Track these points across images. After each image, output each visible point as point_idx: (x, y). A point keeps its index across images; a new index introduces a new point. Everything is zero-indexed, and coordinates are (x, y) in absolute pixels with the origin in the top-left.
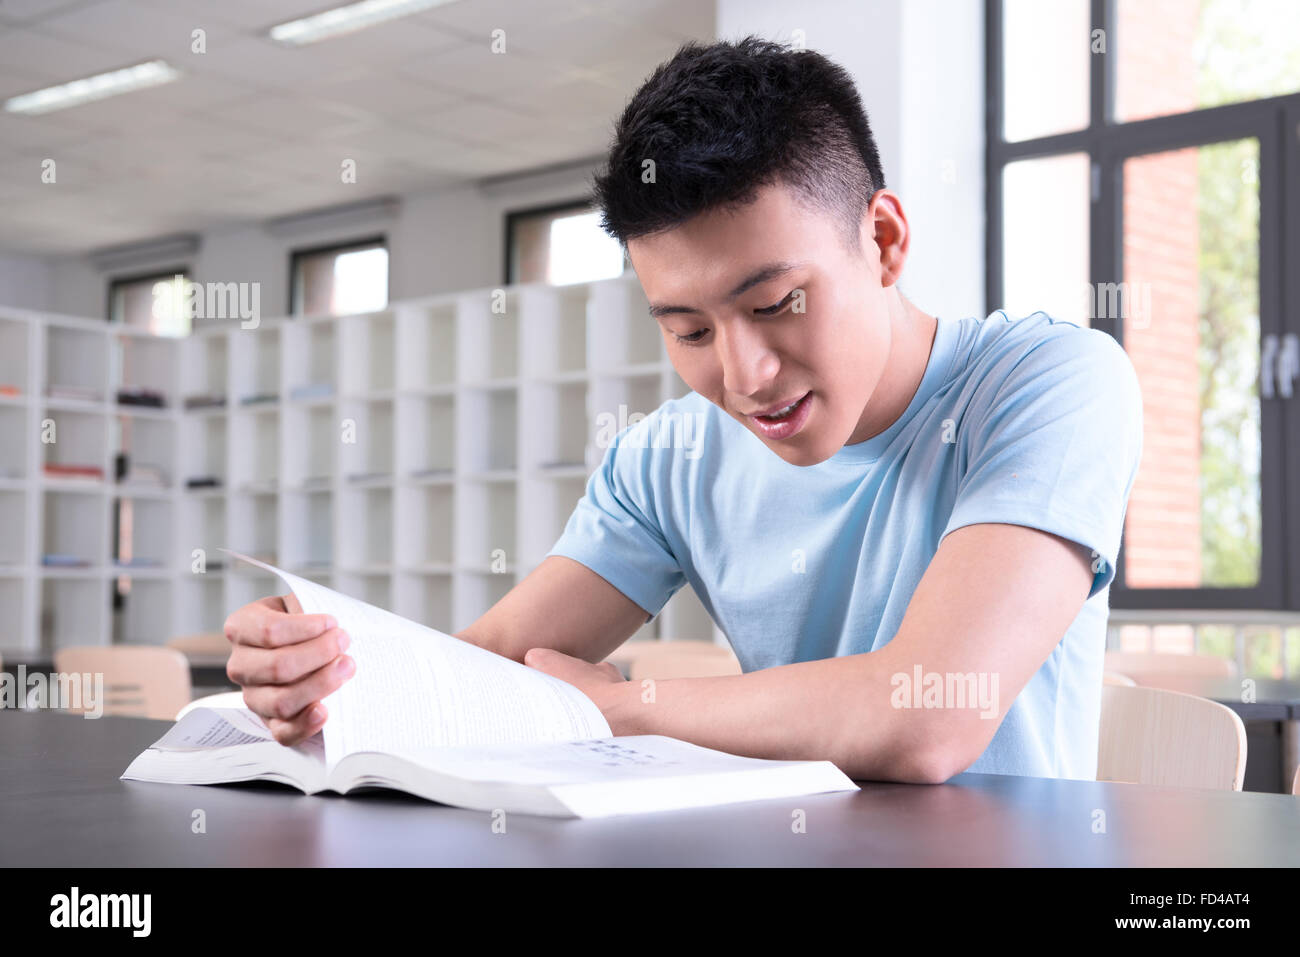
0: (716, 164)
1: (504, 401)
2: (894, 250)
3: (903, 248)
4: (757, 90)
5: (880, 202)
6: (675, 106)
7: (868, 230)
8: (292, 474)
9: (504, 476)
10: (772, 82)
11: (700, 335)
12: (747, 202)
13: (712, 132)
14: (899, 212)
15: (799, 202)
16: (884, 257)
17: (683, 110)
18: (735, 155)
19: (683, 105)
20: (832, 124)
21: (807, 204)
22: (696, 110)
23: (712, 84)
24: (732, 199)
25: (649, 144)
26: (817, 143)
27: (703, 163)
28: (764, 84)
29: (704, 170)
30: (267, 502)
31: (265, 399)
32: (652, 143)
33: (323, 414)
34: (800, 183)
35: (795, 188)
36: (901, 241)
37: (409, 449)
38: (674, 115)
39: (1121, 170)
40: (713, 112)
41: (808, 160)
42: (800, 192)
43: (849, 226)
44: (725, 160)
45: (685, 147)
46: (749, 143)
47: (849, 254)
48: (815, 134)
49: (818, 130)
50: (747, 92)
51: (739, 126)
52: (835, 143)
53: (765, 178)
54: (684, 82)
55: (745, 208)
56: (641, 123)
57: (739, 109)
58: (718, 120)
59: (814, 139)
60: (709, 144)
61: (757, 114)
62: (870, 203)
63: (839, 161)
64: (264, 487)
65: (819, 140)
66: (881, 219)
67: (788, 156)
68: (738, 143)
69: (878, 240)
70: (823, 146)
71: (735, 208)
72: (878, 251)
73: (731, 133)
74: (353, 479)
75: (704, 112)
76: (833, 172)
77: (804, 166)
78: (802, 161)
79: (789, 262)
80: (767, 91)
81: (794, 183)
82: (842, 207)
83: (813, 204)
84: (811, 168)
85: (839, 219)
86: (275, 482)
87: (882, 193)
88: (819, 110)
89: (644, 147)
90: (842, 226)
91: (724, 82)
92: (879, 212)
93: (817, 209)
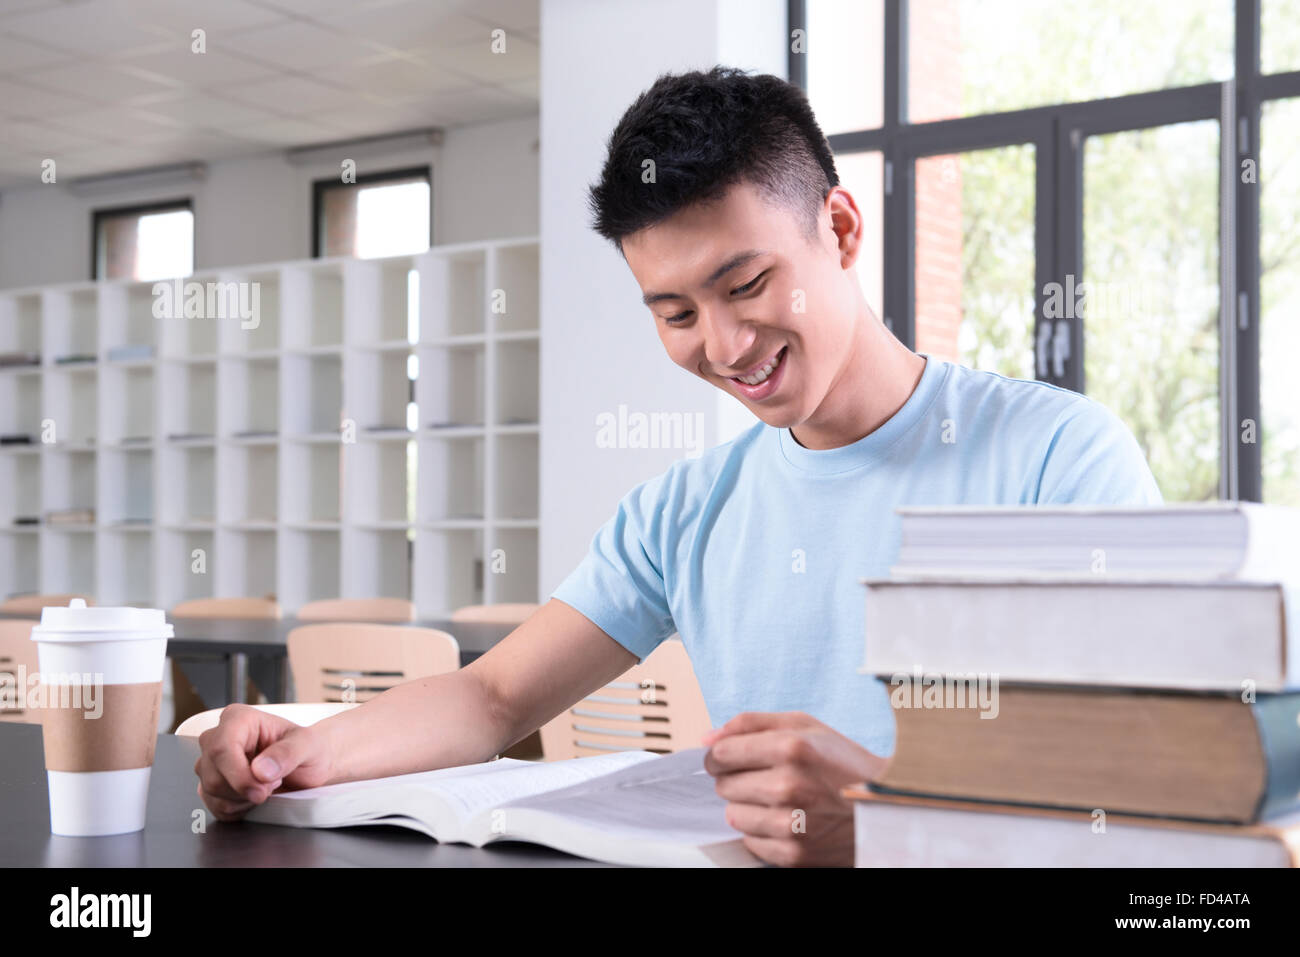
0: (689, 167)
1: (327, 367)
2: (850, 238)
3: (858, 235)
4: (722, 105)
5: (834, 197)
6: (653, 122)
7: (825, 221)
8: (110, 432)
9: (327, 437)
10: (736, 99)
11: (687, 316)
12: (718, 198)
13: (685, 140)
14: (852, 204)
15: (763, 198)
16: (842, 244)
17: (659, 124)
18: (706, 159)
19: (660, 120)
20: (789, 132)
21: (770, 199)
22: (672, 124)
23: (685, 103)
24: (705, 196)
25: (632, 154)
26: (777, 148)
27: (677, 167)
28: (729, 100)
29: (679, 172)
30: (83, 459)
31: (81, 360)
32: (635, 152)
33: (142, 374)
34: (763, 182)
35: (758, 185)
36: (855, 229)
37: (231, 410)
38: (653, 129)
39: (913, 167)
40: (685, 124)
41: (770, 163)
42: (765, 188)
43: (808, 219)
44: (696, 163)
45: (663, 154)
46: (717, 148)
47: (808, 242)
48: (773, 140)
49: (775, 137)
50: (714, 107)
51: (708, 136)
52: (792, 146)
53: (733, 178)
54: (660, 101)
55: (716, 202)
56: (626, 137)
57: (708, 123)
58: (690, 130)
59: (774, 144)
60: (683, 151)
61: (723, 125)
62: (826, 198)
63: (796, 163)
64: (81, 445)
65: (778, 145)
66: (837, 212)
67: (751, 158)
68: (707, 150)
69: (835, 229)
70: (781, 150)
71: (707, 204)
72: (836, 239)
73: (701, 142)
74: (173, 438)
75: (678, 125)
76: (791, 172)
77: (766, 167)
78: (763, 162)
79: (756, 250)
80: (731, 105)
81: (758, 181)
82: (801, 203)
83: (776, 200)
84: (773, 169)
85: (798, 213)
86: (92, 441)
87: (836, 189)
88: (777, 121)
89: (627, 157)
90: (802, 218)
91: (694, 100)
92: (834, 206)
93: (778, 204)
